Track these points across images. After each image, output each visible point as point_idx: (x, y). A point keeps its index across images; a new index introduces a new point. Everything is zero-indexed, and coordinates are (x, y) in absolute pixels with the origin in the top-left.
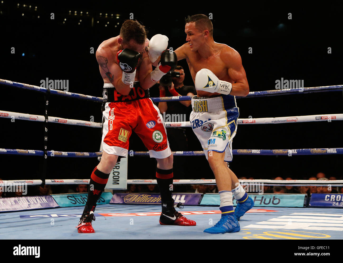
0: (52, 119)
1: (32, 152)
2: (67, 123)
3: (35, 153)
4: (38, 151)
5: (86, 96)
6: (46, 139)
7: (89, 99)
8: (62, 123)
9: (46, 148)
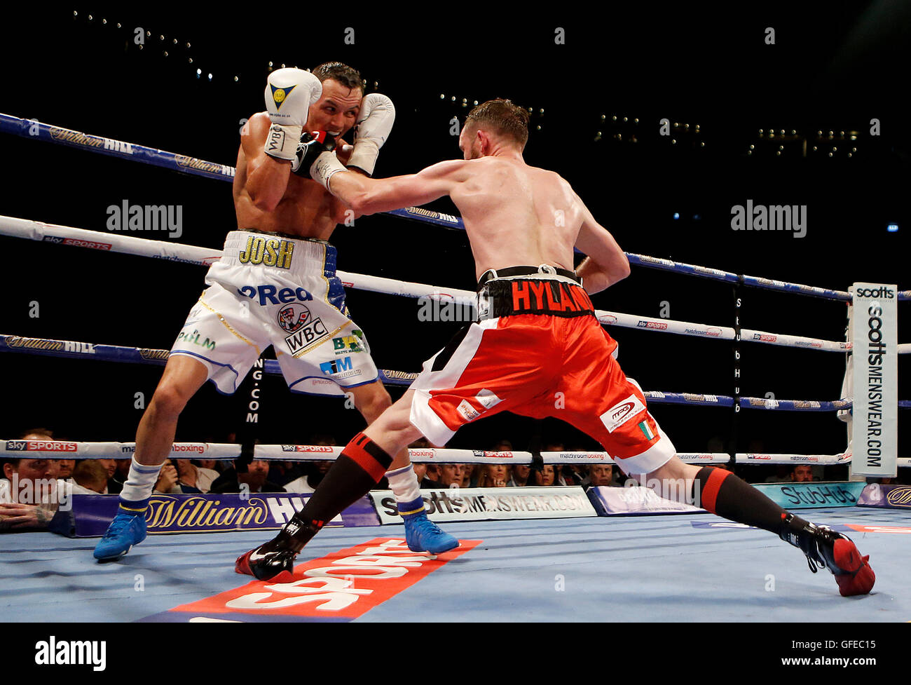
0: (747, 334)
1: (711, 398)
2: (777, 342)
3: (717, 401)
4: (724, 397)
5: (813, 288)
6: (737, 373)
7: (818, 294)
8: (767, 342)
9: (737, 391)
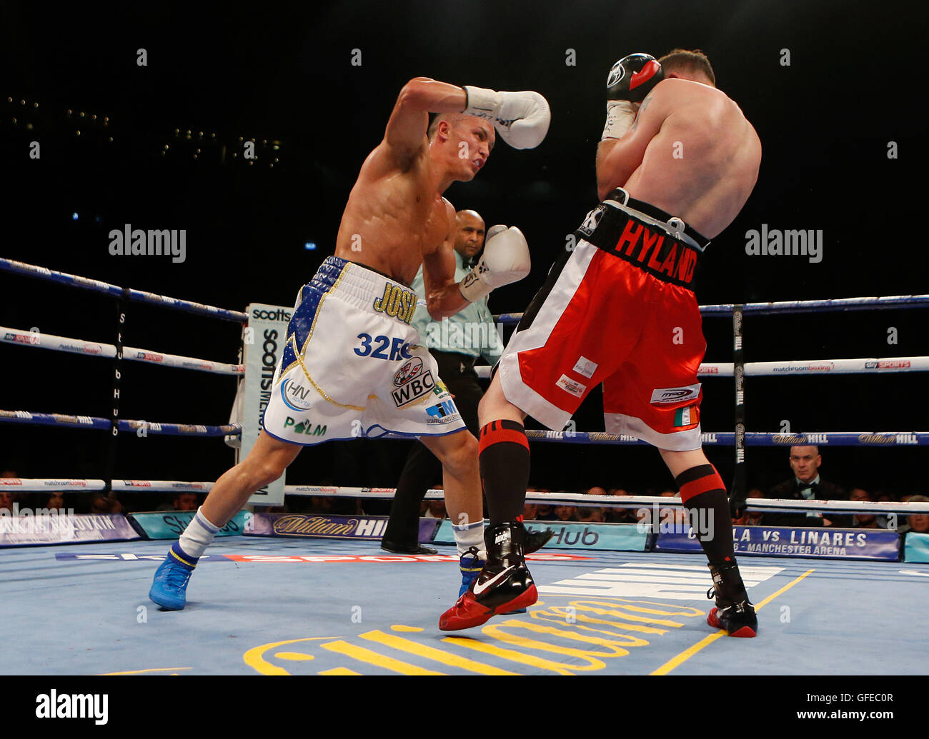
0: (130, 352)
1: (86, 420)
2: (163, 362)
3: (92, 423)
4: (99, 419)
5: (206, 306)
6: (117, 394)
7: (212, 313)
8: (151, 361)
9: (116, 413)
